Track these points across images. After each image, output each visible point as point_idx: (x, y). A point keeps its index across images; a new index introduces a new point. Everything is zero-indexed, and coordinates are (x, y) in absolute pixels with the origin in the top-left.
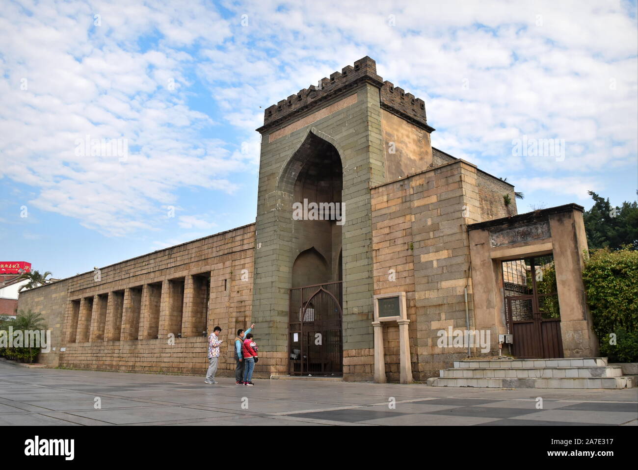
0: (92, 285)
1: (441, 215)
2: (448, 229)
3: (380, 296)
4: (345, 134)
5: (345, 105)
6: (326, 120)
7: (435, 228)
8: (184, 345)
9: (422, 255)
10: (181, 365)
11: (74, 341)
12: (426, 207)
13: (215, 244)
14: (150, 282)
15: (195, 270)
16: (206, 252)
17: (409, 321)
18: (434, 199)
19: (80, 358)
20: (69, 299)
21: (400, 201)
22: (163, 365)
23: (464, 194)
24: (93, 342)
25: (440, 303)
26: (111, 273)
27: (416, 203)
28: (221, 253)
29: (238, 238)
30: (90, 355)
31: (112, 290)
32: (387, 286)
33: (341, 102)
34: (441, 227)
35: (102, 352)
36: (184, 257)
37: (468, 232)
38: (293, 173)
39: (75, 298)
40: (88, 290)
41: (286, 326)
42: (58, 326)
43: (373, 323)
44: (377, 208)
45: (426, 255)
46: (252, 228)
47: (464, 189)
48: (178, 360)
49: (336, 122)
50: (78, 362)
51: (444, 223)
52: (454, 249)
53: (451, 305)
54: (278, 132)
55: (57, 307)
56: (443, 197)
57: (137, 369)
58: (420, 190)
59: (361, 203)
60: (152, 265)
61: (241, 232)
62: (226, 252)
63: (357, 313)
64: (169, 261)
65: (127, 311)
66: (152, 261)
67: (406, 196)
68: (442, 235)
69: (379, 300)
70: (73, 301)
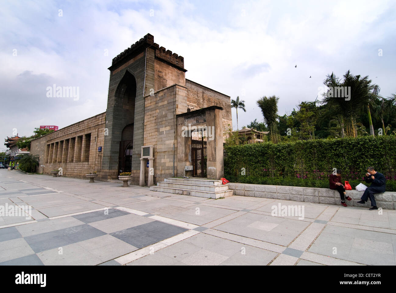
0: (54, 138)
1: (168, 110)
2: (170, 116)
3: (144, 147)
4: (138, 71)
5: (139, 57)
6: (133, 64)
7: (166, 116)
8: (81, 166)
9: (160, 129)
10: (80, 174)
11: (47, 163)
12: (163, 105)
13: (93, 121)
14: (72, 137)
15: (86, 133)
16: (90, 124)
17: (154, 158)
18: (166, 102)
19: (49, 170)
20: (46, 144)
21: (155, 103)
22: (75, 174)
23: (177, 100)
24: (53, 163)
25: (165, 151)
26: (60, 133)
27: (160, 104)
28: (95, 125)
29: (101, 118)
30: (52, 169)
31: (60, 140)
32: (148, 142)
33: (138, 56)
34: (168, 116)
35: (56, 167)
36: (83, 127)
37: (177, 118)
38: (123, 89)
39: (48, 144)
40: (53, 140)
41: (118, 158)
42: (43, 156)
43: (140, 159)
44: (147, 106)
45: (162, 128)
46: (105, 114)
47: (177, 98)
48: (79, 172)
49: (136, 65)
50: (48, 172)
51: (169, 114)
52: (171, 126)
53: (169, 152)
54: (116, 70)
55: (43, 147)
56: (169, 102)
57: (66, 175)
58: (162, 98)
59: (142, 104)
60: (73, 130)
61: (101, 116)
62: (96, 125)
63: (137, 153)
64: (78, 128)
65: (64, 150)
66: (73, 128)
67: (157, 101)
68: (168, 119)
69: (143, 148)
70: (48, 145)
